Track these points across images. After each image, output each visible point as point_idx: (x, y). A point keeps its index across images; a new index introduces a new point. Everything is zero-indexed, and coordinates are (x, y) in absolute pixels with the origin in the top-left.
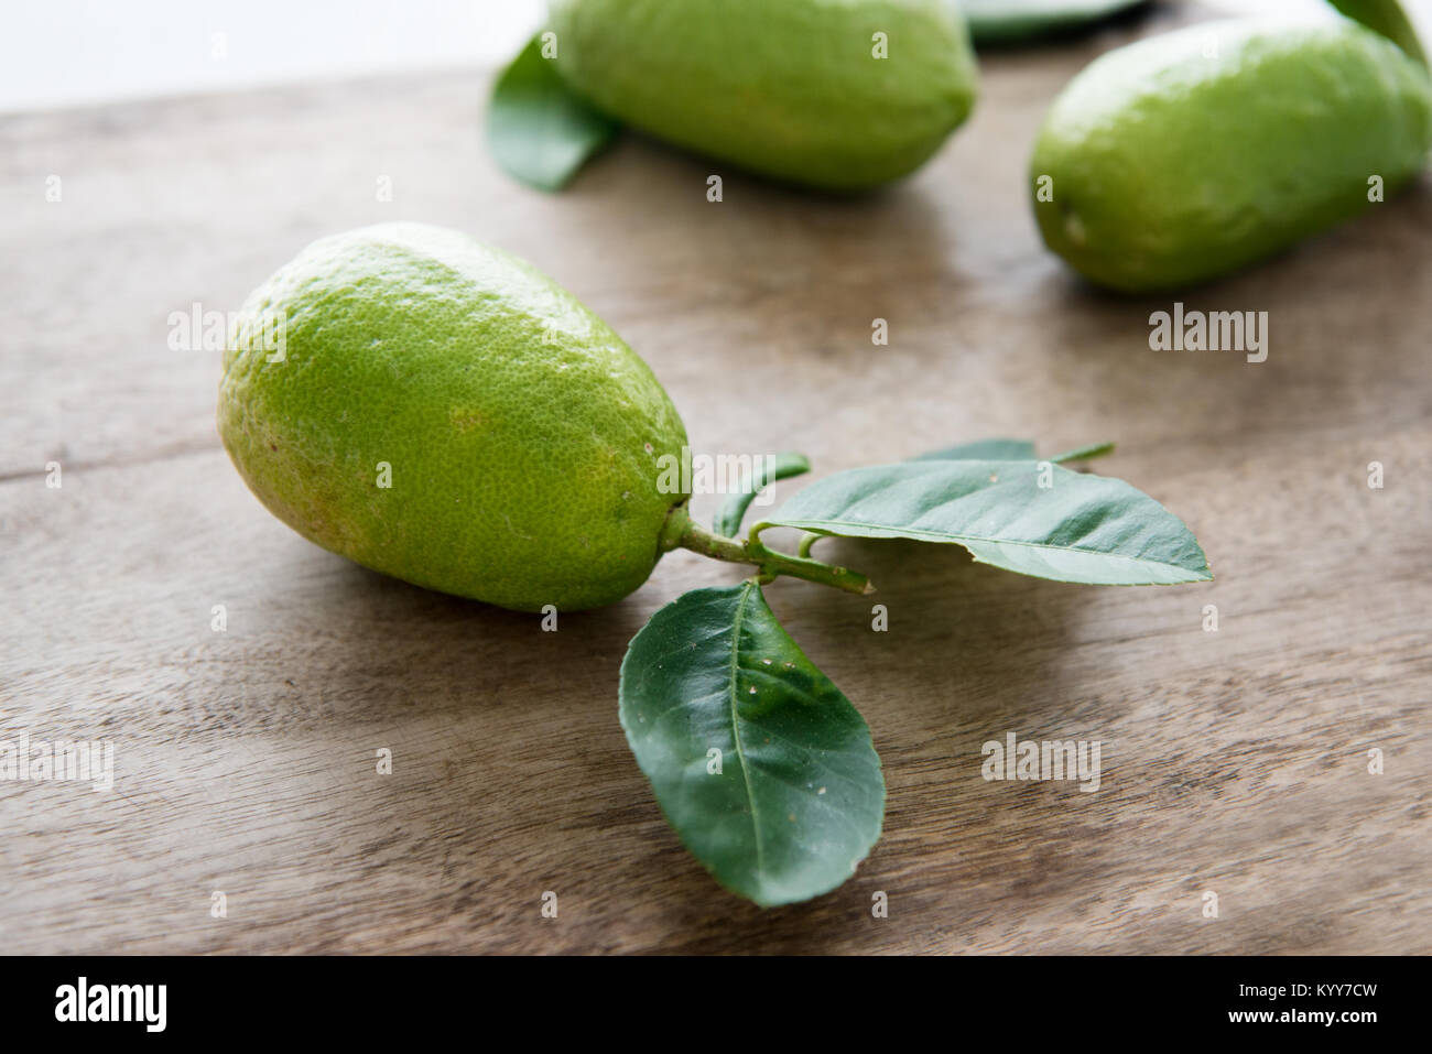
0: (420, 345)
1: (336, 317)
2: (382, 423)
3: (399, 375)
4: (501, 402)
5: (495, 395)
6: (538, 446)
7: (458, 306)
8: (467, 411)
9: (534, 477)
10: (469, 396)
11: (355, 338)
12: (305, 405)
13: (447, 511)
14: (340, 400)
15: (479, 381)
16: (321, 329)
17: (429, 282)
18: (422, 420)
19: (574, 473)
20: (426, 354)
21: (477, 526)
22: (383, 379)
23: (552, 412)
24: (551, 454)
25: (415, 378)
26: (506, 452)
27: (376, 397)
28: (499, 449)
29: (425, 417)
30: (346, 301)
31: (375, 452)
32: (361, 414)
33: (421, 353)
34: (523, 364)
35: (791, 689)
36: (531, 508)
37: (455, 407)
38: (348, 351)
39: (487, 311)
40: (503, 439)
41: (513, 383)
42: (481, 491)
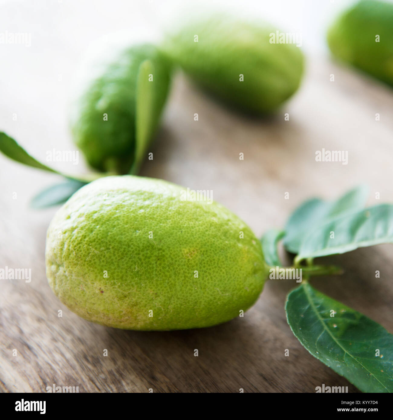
0: (158, 227)
1: (114, 226)
2: (155, 266)
3: (155, 243)
4: (201, 241)
5: (198, 239)
6: (222, 255)
7: (163, 206)
8: (189, 249)
9: (224, 268)
10: (188, 242)
11: (128, 233)
12: (115, 269)
13: (192, 294)
14: (132, 261)
15: (189, 235)
16: (110, 233)
17: (145, 200)
18: (172, 259)
19: (238, 261)
20: (163, 230)
21: (206, 297)
22: (150, 246)
23: (221, 239)
24: (227, 257)
25: (163, 241)
26: (211, 261)
27: (148, 255)
28: (208, 261)
29: (173, 257)
30: (115, 218)
31: (155, 279)
32: (144, 264)
33: (160, 230)
34: (200, 222)
35: (349, 321)
36: (226, 282)
37: (184, 249)
38: (128, 239)
39: (175, 205)
40: (208, 256)
41: (202, 232)
42: (205, 281)
